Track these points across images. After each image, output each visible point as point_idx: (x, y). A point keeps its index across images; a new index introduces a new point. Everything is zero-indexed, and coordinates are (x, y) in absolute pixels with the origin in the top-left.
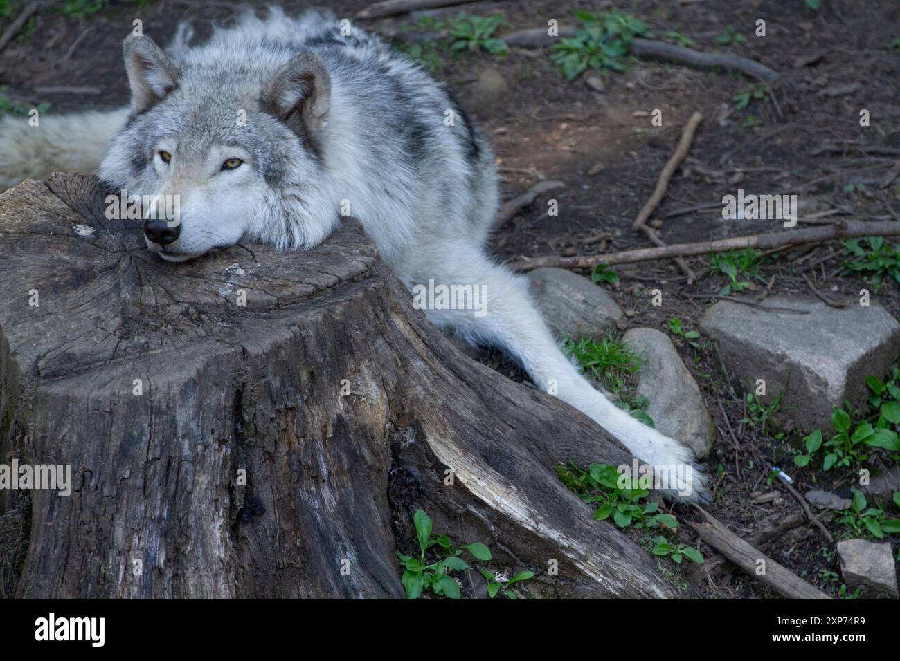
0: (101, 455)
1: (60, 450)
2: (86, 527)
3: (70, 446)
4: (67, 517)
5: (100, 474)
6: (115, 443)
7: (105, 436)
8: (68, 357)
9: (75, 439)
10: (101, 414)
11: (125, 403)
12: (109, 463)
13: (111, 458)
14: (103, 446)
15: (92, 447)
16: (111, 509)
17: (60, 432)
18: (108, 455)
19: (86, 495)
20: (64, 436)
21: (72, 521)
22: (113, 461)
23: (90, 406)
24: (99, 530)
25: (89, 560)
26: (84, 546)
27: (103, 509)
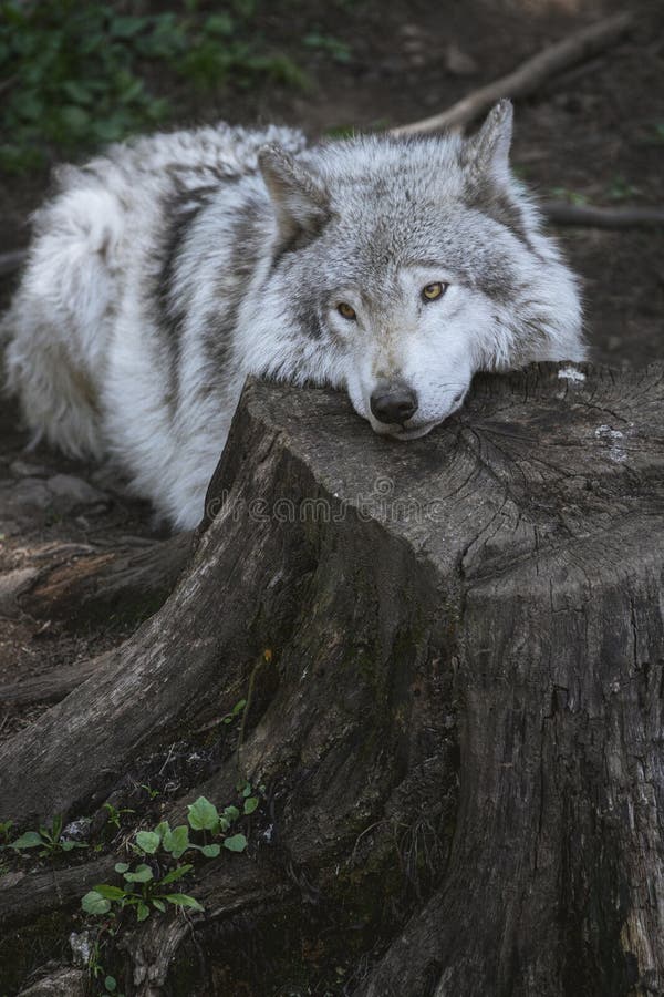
0: (578, 667)
1: (515, 668)
2: (565, 762)
3: (530, 660)
4: (538, 752)
5: (580, 692)
6: (593, 650)
7: (579, 643)
8: (489, 551)
9: (537, 650)
10: (572, 614)
11: (599, 597)
12: (589, 677)
13: (591, 669)
14: (578, 654)
15: (564, 657)
16: (601, 735)
17: (514, 644)
18: (587, 666)
19: (562, 720)
20: (521, 648)
21: (545, 756)
22: (594, 672)
23: (555, 606)
24: (586, 764)
25: (575, 805)
26: (566, 788)
27: (589, 736)
